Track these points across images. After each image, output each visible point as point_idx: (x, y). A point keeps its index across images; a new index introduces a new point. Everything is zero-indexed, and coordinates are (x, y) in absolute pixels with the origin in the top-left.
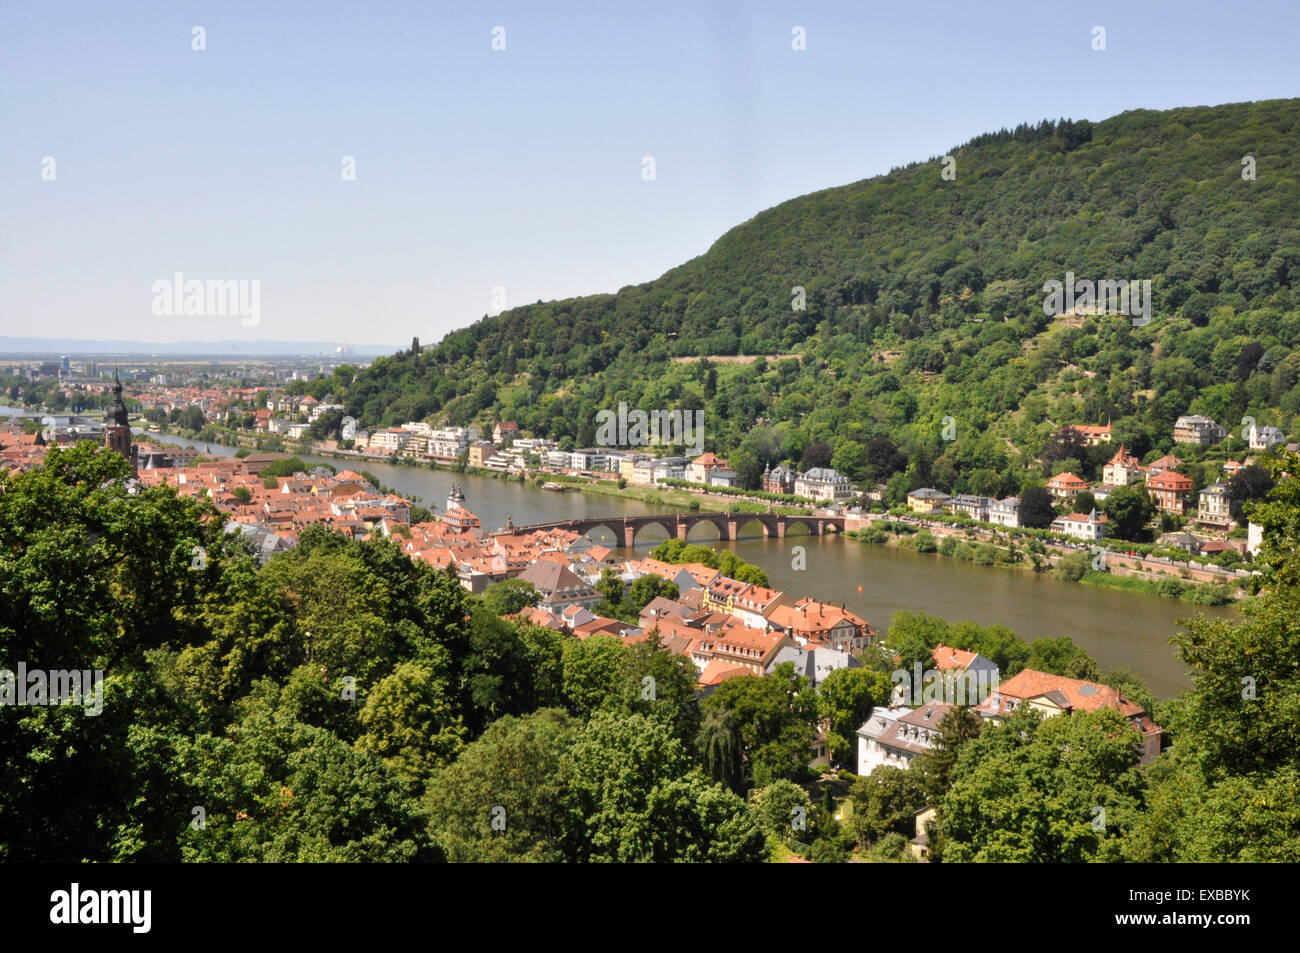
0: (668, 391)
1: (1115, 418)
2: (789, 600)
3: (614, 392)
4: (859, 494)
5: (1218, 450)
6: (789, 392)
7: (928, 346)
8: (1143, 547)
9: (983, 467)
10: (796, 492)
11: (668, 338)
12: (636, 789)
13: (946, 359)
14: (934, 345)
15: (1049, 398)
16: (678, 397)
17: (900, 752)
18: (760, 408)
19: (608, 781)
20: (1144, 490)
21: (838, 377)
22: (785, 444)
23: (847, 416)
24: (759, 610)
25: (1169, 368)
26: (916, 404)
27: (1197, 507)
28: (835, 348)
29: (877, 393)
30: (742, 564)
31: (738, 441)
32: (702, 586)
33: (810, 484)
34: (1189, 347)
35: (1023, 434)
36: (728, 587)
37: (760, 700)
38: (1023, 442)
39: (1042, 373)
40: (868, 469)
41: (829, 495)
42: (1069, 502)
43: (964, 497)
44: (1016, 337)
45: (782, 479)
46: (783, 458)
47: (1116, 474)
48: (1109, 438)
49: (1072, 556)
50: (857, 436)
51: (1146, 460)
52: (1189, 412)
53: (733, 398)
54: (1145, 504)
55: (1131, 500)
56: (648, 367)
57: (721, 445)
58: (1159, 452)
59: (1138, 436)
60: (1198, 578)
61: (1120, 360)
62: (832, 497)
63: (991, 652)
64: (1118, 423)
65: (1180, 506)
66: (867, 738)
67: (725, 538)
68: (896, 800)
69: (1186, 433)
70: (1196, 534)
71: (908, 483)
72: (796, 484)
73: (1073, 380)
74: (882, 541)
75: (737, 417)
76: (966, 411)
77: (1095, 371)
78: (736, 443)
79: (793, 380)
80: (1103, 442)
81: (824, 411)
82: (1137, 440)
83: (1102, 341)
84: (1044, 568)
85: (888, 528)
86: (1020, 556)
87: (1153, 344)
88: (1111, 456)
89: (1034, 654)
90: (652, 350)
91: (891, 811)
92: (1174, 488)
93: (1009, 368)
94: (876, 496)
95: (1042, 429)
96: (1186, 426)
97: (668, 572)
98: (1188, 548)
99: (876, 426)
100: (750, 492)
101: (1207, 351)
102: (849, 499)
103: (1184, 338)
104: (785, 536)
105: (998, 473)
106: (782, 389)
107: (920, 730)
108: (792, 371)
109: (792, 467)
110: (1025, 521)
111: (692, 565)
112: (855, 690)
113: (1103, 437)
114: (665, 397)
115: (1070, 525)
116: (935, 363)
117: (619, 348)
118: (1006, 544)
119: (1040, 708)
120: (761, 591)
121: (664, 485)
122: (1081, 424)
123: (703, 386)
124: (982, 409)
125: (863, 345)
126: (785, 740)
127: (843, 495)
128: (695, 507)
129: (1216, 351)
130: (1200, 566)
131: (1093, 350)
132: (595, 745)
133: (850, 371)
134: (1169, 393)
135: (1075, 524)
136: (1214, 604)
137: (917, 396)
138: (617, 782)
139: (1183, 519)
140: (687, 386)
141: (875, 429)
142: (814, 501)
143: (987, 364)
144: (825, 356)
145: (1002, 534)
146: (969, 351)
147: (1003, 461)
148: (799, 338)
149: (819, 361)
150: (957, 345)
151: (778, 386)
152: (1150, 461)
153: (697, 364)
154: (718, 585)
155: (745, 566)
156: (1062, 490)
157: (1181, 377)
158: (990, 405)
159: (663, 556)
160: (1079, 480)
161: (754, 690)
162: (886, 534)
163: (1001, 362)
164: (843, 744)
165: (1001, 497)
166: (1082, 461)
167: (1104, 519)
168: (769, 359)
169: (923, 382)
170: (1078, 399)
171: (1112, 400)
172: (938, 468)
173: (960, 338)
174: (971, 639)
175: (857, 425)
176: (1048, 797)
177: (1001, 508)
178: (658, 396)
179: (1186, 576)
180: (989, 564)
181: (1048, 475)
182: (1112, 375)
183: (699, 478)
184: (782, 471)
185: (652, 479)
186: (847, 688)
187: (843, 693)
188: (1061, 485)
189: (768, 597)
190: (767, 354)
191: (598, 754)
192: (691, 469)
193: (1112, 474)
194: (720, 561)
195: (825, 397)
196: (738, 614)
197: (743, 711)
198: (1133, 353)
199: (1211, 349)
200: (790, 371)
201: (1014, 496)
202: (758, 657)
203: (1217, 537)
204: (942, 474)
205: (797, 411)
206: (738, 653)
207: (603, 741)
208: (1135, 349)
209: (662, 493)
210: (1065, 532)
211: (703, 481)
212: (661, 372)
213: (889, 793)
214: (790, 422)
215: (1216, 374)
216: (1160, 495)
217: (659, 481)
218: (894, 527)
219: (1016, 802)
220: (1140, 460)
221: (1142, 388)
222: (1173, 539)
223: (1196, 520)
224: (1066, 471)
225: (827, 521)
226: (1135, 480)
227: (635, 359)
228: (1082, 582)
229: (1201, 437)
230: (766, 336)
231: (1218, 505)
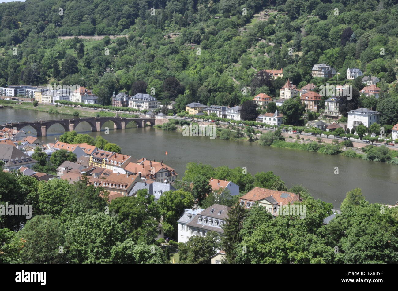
0: (58, 54)
1: (284, 66)
2: (134, 160)
3: (28, 55)
4: (162, 106)
5: (332, 80)
6: (122, 54)
7: (192, 31)
8: (300, 128)
9: (222, 91)
10: (129, 106)
11: (56, 26)
12: (105, 248)
13: (202, 37)
14: (195, 30)
15: (253, 56)
16: (63, 58)
17: (199, 230)
18: (108, 63)
19: (91, 245)
20: (299, 100)
21: (148, 47)
22: (122, 81)
23: (153, 67)
24: (120, 165)
25: (310, 41)
26: (187, 60)
27: (324, 108)
28: (145, 32)
29: (168, 55)
30: (107, 143)
31: (97, 80)
32: (88, 154)
33: (136, 102)
34: (318, 30)
35: (241, 75)
36: (102, 154)
37: (132, 208)
38: (241, 79)
39: (249, 44)
40: (165, 94)
41: (146, 107)
42: (264, 108)
43: (214, 106)
44: (236, 26)
45: (122, 99)
46: (121, 88)
47: (286, 93)
48: (282, 76)
49: (267, 133)
50: (158, 77)
51: (299, 86)
52: (319, 62)
53: (93, 58)
54: (300, 107)
55: (294, 106)
56: (46, 41)
57: (88, 83)
58: (305, 82)
59: (295, 74)
60: (325, 142)
61: (286, 37)
62: (148, 108)
63: (236, 181)
64: (286, 68)
65: (316, 108)
66: (183, 224)
67: (94, 130)
68: (201, 252)
69: (317, 72)
70: (324, 121)
71: (185, 100)
72: (129, 102)
73: (264, 47)
74: (174, 129)
75: (96, 68)
76: (213, 64)
77: (275, 43)
78: (96, 82)
79: (124, 48)
80: (279, 78)
81: (142, 64)
82: (295, 76)
83: (277, 28)
84: (254, 140)
85: (177, 123)
86: (242, 134)
87: (301, 29)
88: (283, 84)
89: (256, 180)
90: (47, 33)
91: (198, 258)
92: (313, 99)
93: (233, 42)
94: (170, 107)
95: (250, 72)
96: (317, 69)
97: (70, 148)
98: (320, 128)
99: (168, 72)
100: (105, 106)
101: (326, 32)
102: (157, 109)
103: (316, 26)
104: (125, 128)
105: (230, 94)
106: (119, 53)
107: (209, 218)
108: (123, 44)
109: (126, 93)
110: (244, 117)
111: (81, 144)
112: (176, 201)
113: (279, 75)
114: (56, 58)
115: (265, 119)
116: (196, 39)
117: (29, 31)
118: (235, 129)
119: (263, 205)
120: (120, 156)
121: (59, 104)
122: (268, 69)
123: (76, 52)
124: (220, 62)
125: (160, 30)
126: (145, 227)
127: (153, 107)
128: (77, 115)
129: (331, 32)
130: (326, 136)
131: (273, 32)
132: (83, 228)
133: (154, 44)
134: (309, 53)
135: (268, 118)
136: (333, 154)
137: (188, 56)
138: (96, 245)
139: (317, 114)
140: (68, 52)
141: (168, 73)
142: (139, 111)
143: (222, 40)
144: (140, 36)
145: (233, 124)
146: (214, 33)
147: (232, 88)
148: (126, 26)
149: (138, 38)
150: (207, 30)
151: (116, 51)
152: (302, 87)
153: (72, 40)
154: (97, 154)
155: (109, 144)
156: (260, 102)
157: (315, 46)
158: (224, 60)
159: (65, 140)
160: (268, 97)
161: (129, 203)
162: (176, 126)
163: (229, 39)
164: (170, 228)
165: (232, 106)
166: (269, 87)
167: (281, 115)
168: (111, 37)
169: (190, 49)
170: (266, 57)
171: (283, 57)
172: (200, 92)
173: (208, 27)
174: (226, 175)
175: (159, 71)
176: (287, 241)
177: (232, 111)
178: (52, 57)
179: (320, 141)
180: (228, 139)
181: (254, 94)
182: (282, 45)
183: (78, 100)
184: (121, 95)
185: (52, 101)
186: (172, 200)
187: (170, 203)
188: (260, 99)
189: (124, 158)
190: (110, 34)
191: (85, 232)
192: (73, 95)
193: (284, 93)
194: (95, 141)
195: (142, 57)
196: (108, 167)
197: (123, 214)
198: (292, 33)
199: (329, 31)
200: (122, 43)
201: (238, 105)
202: (124, 188)
203: (333, 122)
204: (202, 96)
205: (128, 64)
206: (114, 186)
207: (86, 226)
208: (293, 31)
209: (58, 108)
210: (263, 122)
211: (80, 101)
212: (53, 45)
213: (198, 249)
214: (124, 70)
215: (331, 44)
216: (307, 103)
217: (56, 102)
218: (180, 122)
219: (273, 244)
220: (297, 86)
221: (297, 51)
222: (313, 124)
223: (324, 114)
224: (262, 92)
225: (146, 120)
226: (294, 96)
227: (39, 37)
228: (272, 146)
229: (325, 74)
230: (109, 26)
231: (333, 107)
